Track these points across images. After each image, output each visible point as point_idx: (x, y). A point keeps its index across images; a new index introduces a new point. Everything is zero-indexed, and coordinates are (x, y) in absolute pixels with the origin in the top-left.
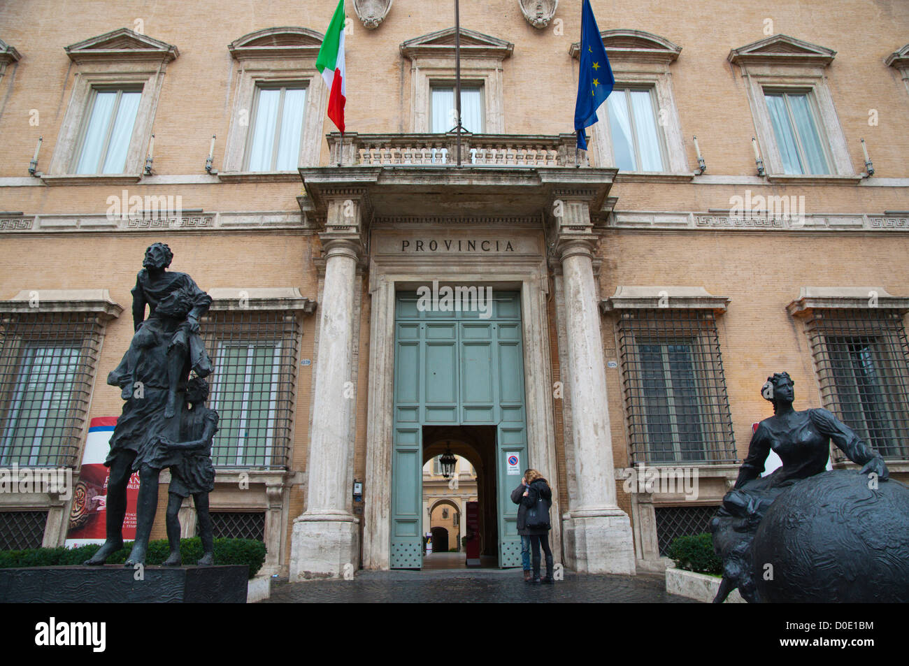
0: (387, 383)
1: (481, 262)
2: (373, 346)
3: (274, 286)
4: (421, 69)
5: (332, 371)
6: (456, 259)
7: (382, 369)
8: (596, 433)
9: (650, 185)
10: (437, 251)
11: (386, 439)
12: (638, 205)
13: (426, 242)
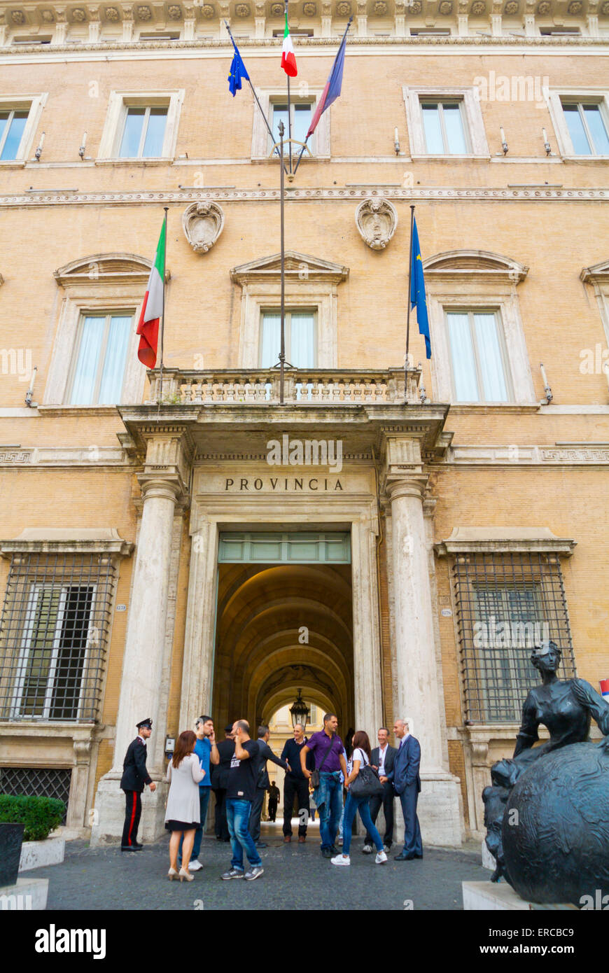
0: (205, 631)
1: (307, 502)
2: (192, 591)
3: (91, 526)
4: (252, 296)
5: (144, 619)
6: (282, 499)
7: (200, 616)
8: (421, 689)
9: (492, 416)
10: (262, 490)
11: (202, 691)
12: (479, 439)
13: (251, 480)
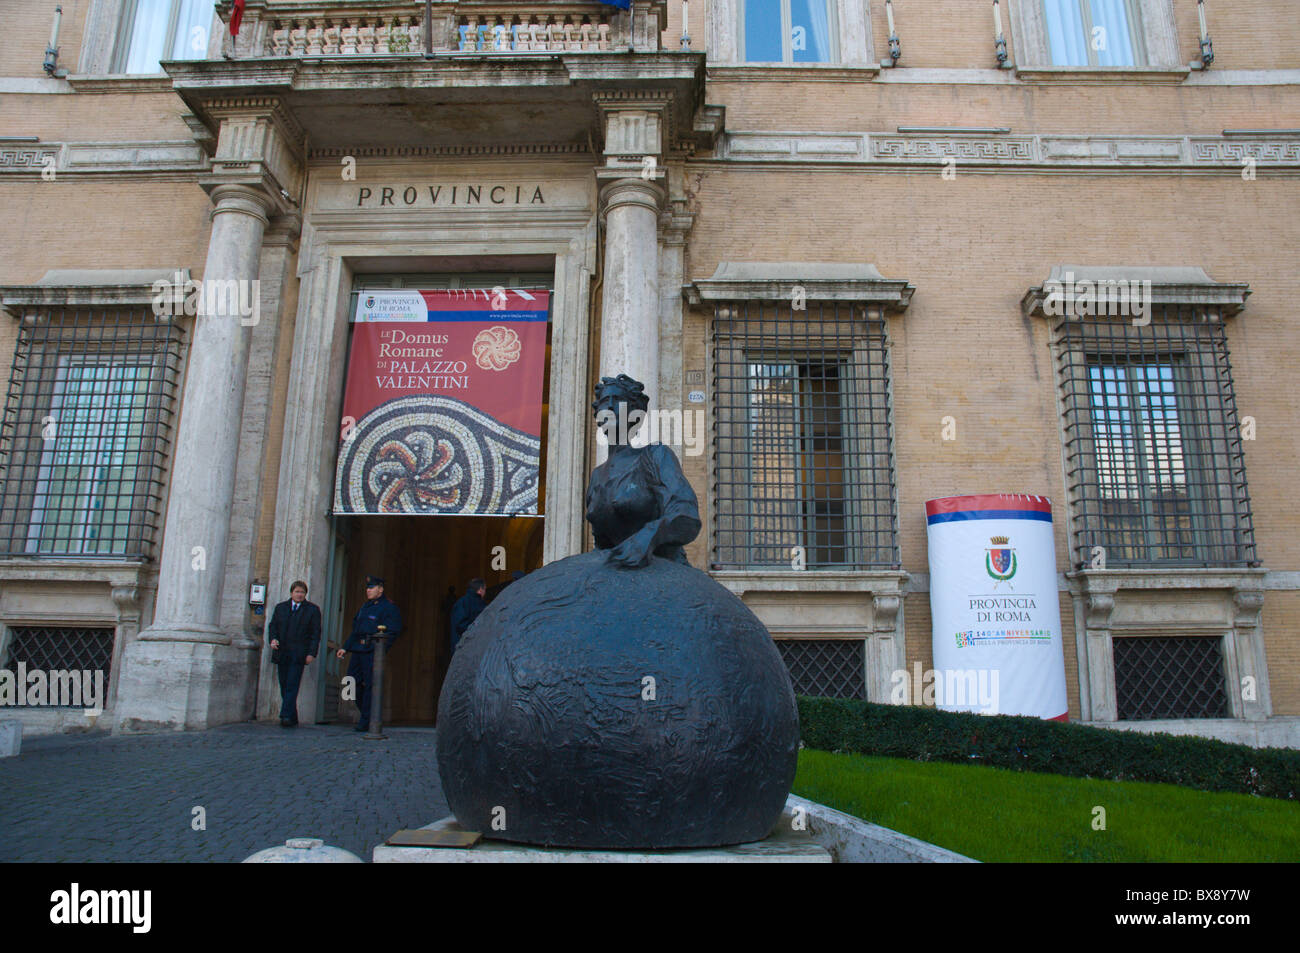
1: (485, 222)
2: (297, 363)
3: (151, 266)
5: (202, 401)
6: (445, 218)
7: (310, 401)
9: (800, 85)
10: (415, 205)
11: (308, 515)
12: (774, 122)
13: (399, 189)
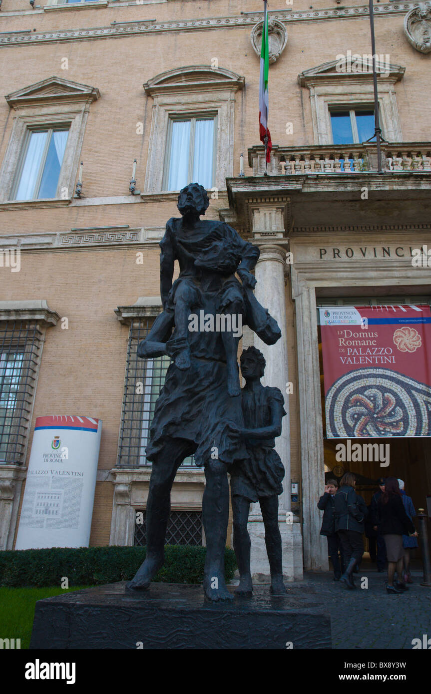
0: (316, 385)
1: (397, 267)
2: (300, 349)
4: (319, 96)
5: (272, 371)
6: (374, 265)
7: (310, 372)
10: (354, 258)
11: (318, 440)
13: (343, 250)
